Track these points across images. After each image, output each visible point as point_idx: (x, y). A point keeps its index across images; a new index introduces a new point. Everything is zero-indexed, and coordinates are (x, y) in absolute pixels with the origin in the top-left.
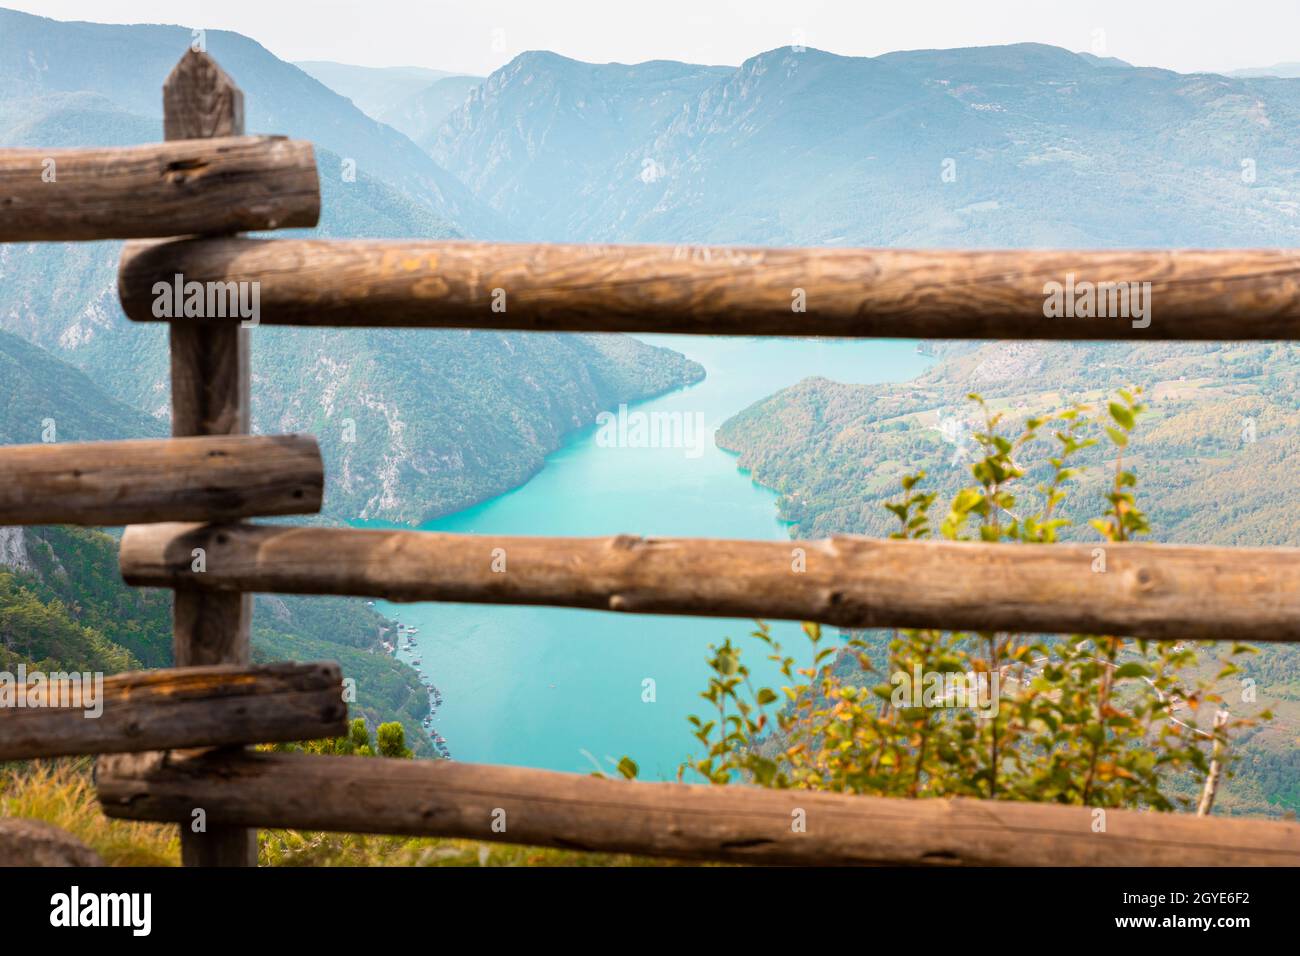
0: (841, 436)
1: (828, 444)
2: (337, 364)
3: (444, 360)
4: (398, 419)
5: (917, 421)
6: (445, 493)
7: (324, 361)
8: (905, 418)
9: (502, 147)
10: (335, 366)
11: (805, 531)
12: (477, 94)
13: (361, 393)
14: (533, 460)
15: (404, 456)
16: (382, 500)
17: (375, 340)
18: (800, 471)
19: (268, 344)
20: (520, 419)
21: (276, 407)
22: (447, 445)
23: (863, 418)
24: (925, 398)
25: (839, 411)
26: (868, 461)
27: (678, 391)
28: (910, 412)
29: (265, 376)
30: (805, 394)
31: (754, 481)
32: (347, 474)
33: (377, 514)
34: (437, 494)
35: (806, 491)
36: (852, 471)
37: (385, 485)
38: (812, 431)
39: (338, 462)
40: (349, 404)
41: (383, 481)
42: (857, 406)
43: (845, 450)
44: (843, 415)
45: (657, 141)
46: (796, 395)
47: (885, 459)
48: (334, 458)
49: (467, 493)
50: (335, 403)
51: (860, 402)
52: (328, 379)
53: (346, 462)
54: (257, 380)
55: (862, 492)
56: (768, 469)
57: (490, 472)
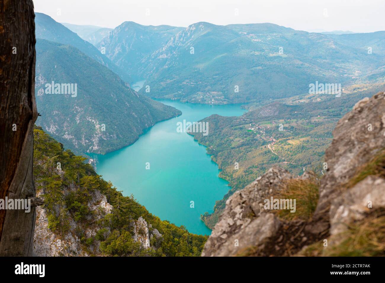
0: (224, 131)
1: (220, 133)
3: (110, 108)
4: (98, 124)
5: (245, 127)
6: (112, 146)
7: (76, 107)
8: (241, 126)
9: (119, 49)
10: (79, 109)
11: (215, 157)
12: (111, 33)
13: (87, 117)
14: (136, 137)
15: (100, 135)
16: (94, 147)
17: (91, 102)
18: (212, 141)
19: (60, 102)
20: (132, 125)
21: (62, 120)
22: (112, 132)
23: (229, 126)
24: (246, 121)
25: (222, 124)
26: (231, 138)
27: (174, 118)
28: (243, 124)
29: (59, 111)
30: (212, 119)
31: (199, 144)
32: (83, 140)
33: (92, 151)
34: (109, 145)
35: (215, 146)
36: (228, 141)
37: (94, 143)
38: (215, 129)
39: (81, 136)
40: (84, 120)
41: (94, 142)
42: (228, 122)
43: (225, 135)
44: (223, 125)
45: (164, 48)
46: (210, 119)
47: (237, 137)
48: (80, 135)
49: (118, 146)
50: (80, 119)
51: (228, 121)
52: (78, 112)
53: (83, 136)
54: (57, 112)
55: (231, 147)
56: (203, 140)
57: (124, 140)
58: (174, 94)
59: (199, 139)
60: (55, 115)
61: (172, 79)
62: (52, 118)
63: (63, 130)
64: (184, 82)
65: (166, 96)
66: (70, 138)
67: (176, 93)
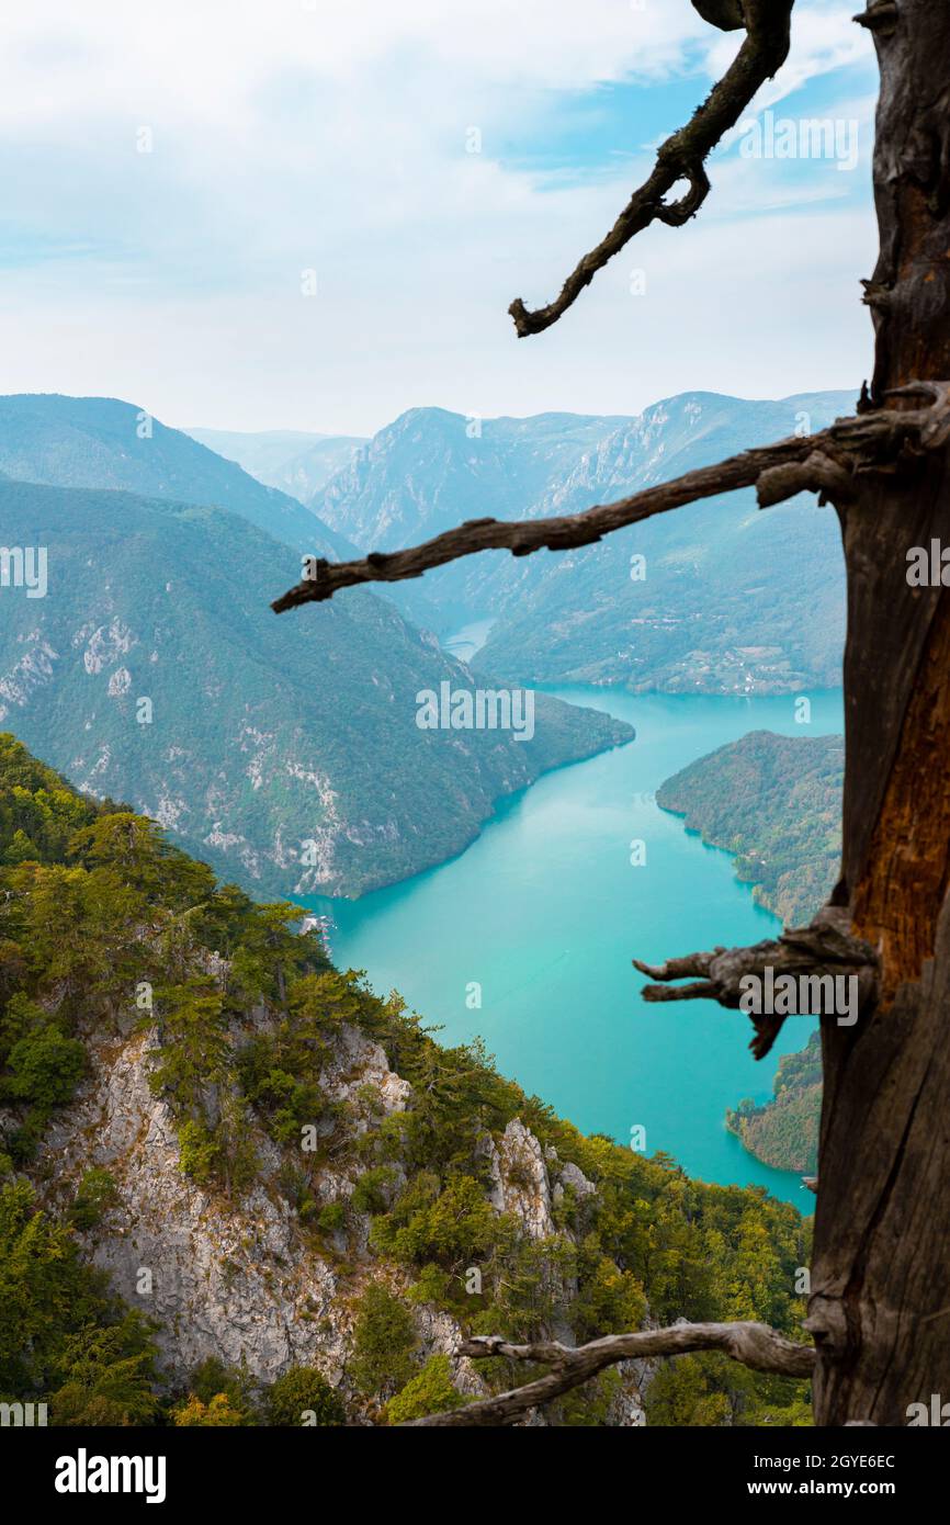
0: (796, 791)
1: (781, 802)
2: (263, 734)
3: (371, 727)
4: (330, 788)
6: (383, 865)
7: (249, 731)
9: (393, 509)
10: (260, 737)
11: (769, 892)
12: (363, 454)
13: (289, 763)
14: (469, 828)
15: (338, 827)
16: (318, 874)
17: (300, 708)
18: (754, 831)
19: (188, 715)
20: (452, 785)
21: (200, 780)
22: (382, 815)
23: (814, 772)
25: (790, 766)
26: (826, 817)
27: (608, 752)
29: (188, 748)
30: (750, 750)
31: (704, 843)
32: (279, 848)
33: (313, 888)
34: (375, 865)
35: (764, 849)
36: (812, 827)
37: (320, 858)
38: (761, 789)
39: (269, 835)
40: (277, 774)
41: (318, 853)
42: (809, 759)
43: (801, 805)
44: (793, 770)
45: (556, 496)
46: (741, 751)
48: (265, 831)
49: (405, 864)
50: (263, 774)
51: (810, 755)
52: (254, 749)
53: (278, 835)
54: (180, 752)
55: (825, 849)
56: (719, 829)
57: (426, 841)
58: (603, 663)
59: (704, 827)
60: (173, 762)
61: (593, 610)
62: (163, 774)
63: (203, 816)
64: (637, 618)
65: (575, 674)
66: (231, 843)
67: (611, 660)
